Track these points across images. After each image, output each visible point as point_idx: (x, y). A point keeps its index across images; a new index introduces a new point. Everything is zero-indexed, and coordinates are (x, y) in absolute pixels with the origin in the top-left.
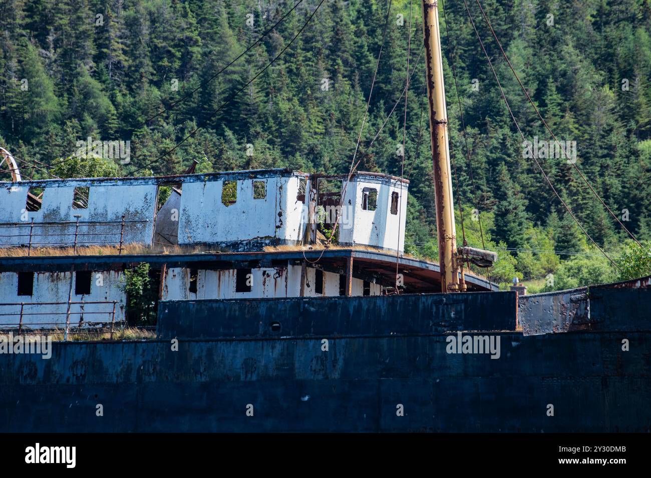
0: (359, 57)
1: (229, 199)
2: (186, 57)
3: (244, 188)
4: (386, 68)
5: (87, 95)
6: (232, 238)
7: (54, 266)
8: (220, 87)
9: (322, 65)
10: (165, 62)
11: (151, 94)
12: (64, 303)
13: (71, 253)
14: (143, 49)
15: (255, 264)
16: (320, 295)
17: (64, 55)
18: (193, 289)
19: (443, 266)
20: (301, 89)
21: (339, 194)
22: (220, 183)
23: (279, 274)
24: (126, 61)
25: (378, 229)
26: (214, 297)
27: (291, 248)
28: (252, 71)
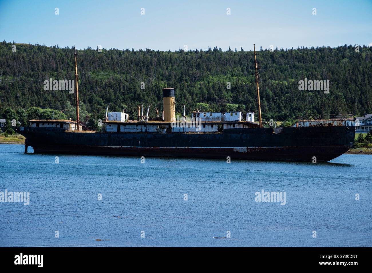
1: (232, 115)
3: (234, 114)
6: (232, 120)
7: (208, 124)
12: (210, 129)
13: (210, 122)
15: (235, 124)
18: (227, 127)
19: (260, 124)
21: (246, 115)
22: (230, 113)
23: (239, 125)
25: (251, 119)
26: (230, 128)
27: (240, 122)
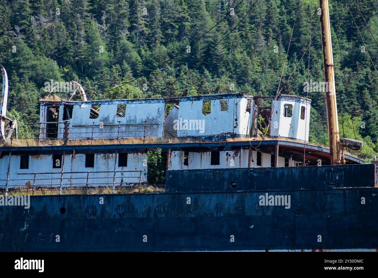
0: (282, 27)
1: (206, 111)
2: (182, 28)
3: (215, 104)
4: (297, 34)
5: (125, 50)
6: (209, 134)
7: (106, 150)
8: (201, 45)
9: (260, 32)
10: (169, 31)
11: (161, 50)
12: (112, 172)
13: (116, 142)
14: (157, 24)
15: (222, 148)
16: (259, 167)
17: (111, 27)
18: (186, 163)
19: (331, 149)
20: (248, 46)
21: (270, 108)
22: (201, 102)
23: (236, 154)
24: (147, 31)
25: (293, 128)
26: (198, 168)
27: (243, 139)
28: (220, 37)
